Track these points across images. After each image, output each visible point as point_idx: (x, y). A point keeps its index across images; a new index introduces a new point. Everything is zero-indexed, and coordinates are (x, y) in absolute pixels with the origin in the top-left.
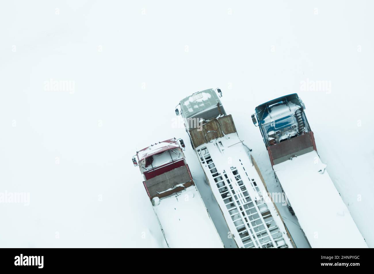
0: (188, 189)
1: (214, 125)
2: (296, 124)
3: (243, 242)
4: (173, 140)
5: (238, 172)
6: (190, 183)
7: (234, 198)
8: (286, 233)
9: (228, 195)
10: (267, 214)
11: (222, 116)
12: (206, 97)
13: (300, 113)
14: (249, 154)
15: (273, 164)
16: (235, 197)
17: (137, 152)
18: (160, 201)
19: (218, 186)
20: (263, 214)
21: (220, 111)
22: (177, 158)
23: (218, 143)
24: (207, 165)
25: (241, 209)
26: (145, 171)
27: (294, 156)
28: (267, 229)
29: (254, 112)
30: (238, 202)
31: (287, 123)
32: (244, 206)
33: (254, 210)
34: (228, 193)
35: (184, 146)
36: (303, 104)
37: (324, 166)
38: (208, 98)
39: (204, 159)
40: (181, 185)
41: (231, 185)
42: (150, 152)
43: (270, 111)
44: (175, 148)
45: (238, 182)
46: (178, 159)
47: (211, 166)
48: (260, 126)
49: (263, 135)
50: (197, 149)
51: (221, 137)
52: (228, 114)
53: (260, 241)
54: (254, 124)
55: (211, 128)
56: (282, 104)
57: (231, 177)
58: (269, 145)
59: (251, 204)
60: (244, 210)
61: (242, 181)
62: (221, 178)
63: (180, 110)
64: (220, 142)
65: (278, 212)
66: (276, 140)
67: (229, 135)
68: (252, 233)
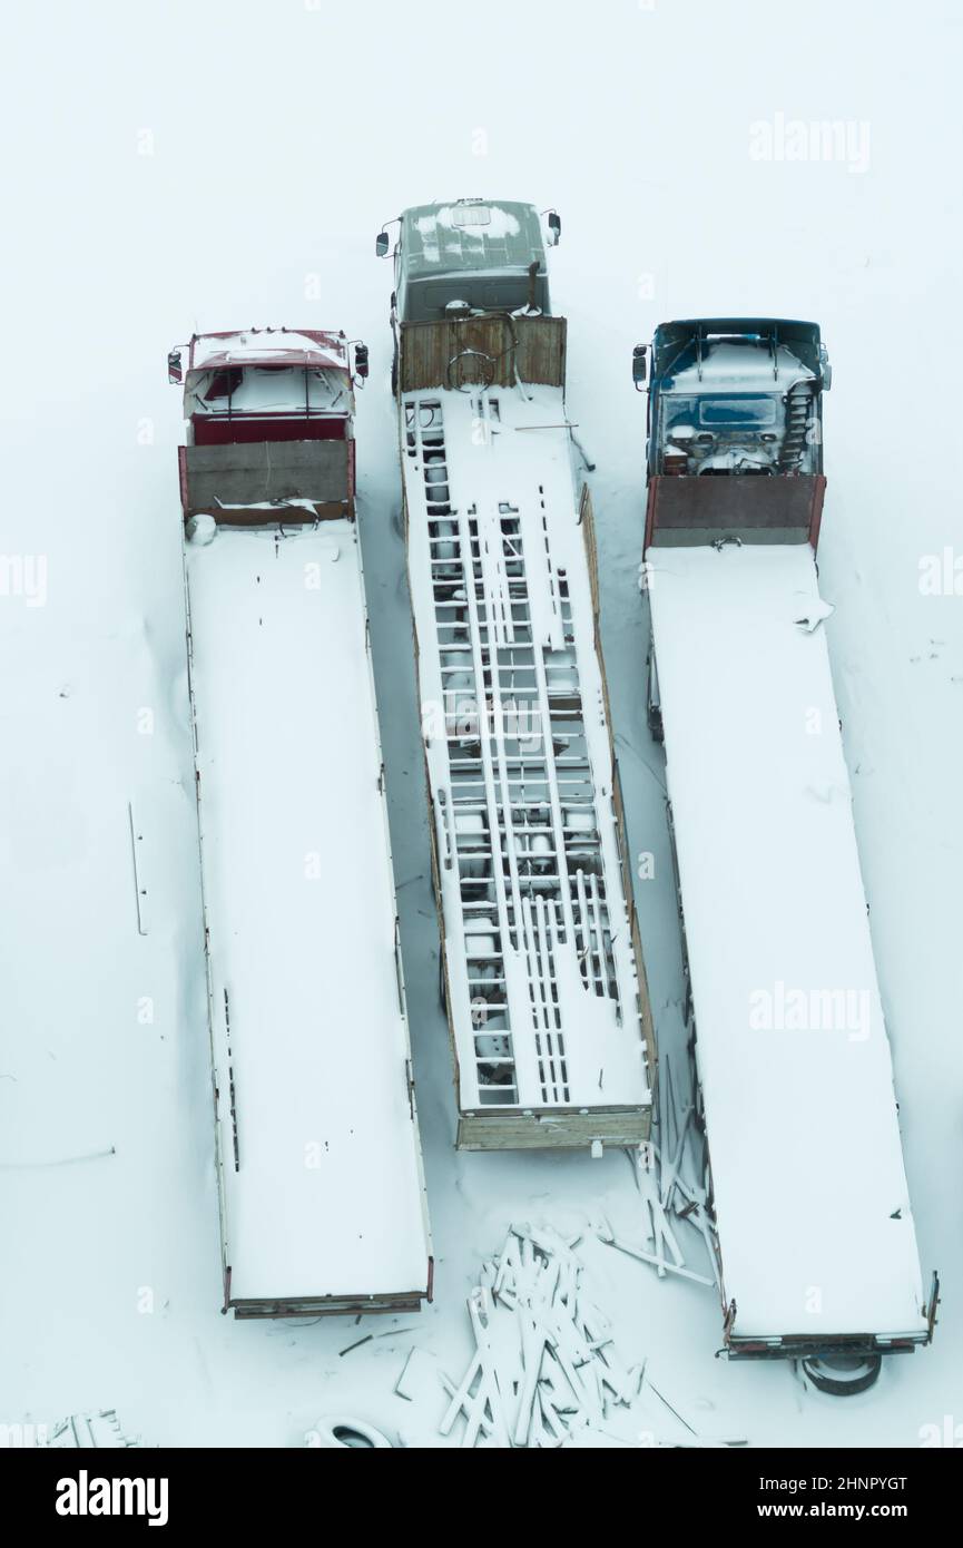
0: (326, 525)
1: (496, 335)
2: (779, 432)
3: (452, 772)
4: (335, 338)
5: (523, 526)
6: (340, 507)
7: (473, 613)
8: (610, 793)
9: (458, 594)
10: (567, 709)
11: (534, 313)
12: (503, 225)
13: (808, 397)
14: (578, 479)
15: (649, 541)
16: (481, 610)
17: (195, 338)
18: (215, 534)
19: (435, 552)
20: (555, 703)
21: (532, 293)
22: (326, 406)
23: (486, 405)
24: (423, 465)
25: (485, 659)
26: (200, 411)
27: (730, 540)
28: (550, 760)
29: (648, 338)
30: (483, 630)
31: (750, 416)
32: (500, 651)
33: (530, 679)
34: (460, 587)
35: (363, 371)
36: (829, 370)
37: (824, 610)
38: (508, 234)
39: (419, 440)
40: (308, 504)
41: (478, 565)
42: (237, 352)
43: (706, 356)
44: (331, 369)
45: (508, 564)
46: (329, 409)
47: (433, 474)
48: (653, 393)
49: (653, 430)
50: (407, 397)
51: (503, 385)
52: (555, 312)
53: (513, 790)
54: (636, 379)
55: (482, 343)
56: (754, 344)
57: (491, 535)
58: (662, 470)
59: (526, 655)
60: (494, 667)
61: (521, 564)
62: (455, 529)
63: (393, 240)
64: (494, 403)
65: (608, 714)
66: (692, 461)
67: (536, 390)
68: (494, 752)
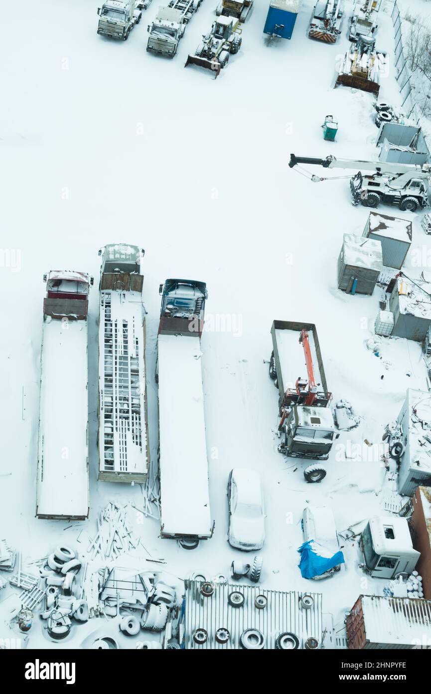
0: (79, 321)
1: (126, 278)
2: (194, 309)
3: (105, 386)
4: (86, 275)
5: (128, 326)
6: (83, 317)
7: (114, 346)
8: (144, 395)
9: (111, 341)
10: (135, 372)
11: (136, 273)
12: (131, 251)
13: (202, 301)
14: (143, 315)
15: (159, 333)
16: (116, 346)
17: (51, 271)
18: (51, 321)
19: (106, 331)
20: (132, 371)
21: (136, 268)
22: (82, 292)
23: (122, 294)
24: (105, 309)
25: (116, 358)
26: (50, 290)
27: (179, 334)
28: (130, 385)
29: (164, 282)
30: (116, 351)
31: (187, 304)
32: (120, 357)
33: (126, 364)
34: (111, 340)
35: (92, 284)
36: (207, 295)
37: (201, 354)
38: (131, 254)
39: (104, 302)
40: (75, 316)
41: (116, 335)
42: (61, 276)
43: (177, 288)
44: (84, 283)
45: (124, 335)
46: (83, 292)
47: (107, 311)
48: (164, 296)
49: (163, 305)
50: (102, 291)
51: (127, 290)
52: (141, 274)
53: (120, 392)
54: (160, 292)
55: (122, 279)
56: (189, 286)
57: (120, 327)
58: (164, 315)
59: (126, 358)
60: (118, 360)
61: (127, 335)
62: (111, 325)
63: (103, 252)
64: (124, 295)
65: (145, 374)
66: (172, 314)
67: (134, 292)
68: (116, 382)
